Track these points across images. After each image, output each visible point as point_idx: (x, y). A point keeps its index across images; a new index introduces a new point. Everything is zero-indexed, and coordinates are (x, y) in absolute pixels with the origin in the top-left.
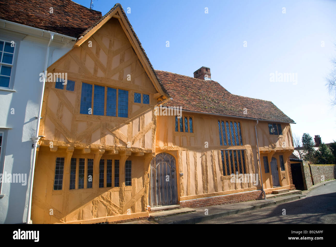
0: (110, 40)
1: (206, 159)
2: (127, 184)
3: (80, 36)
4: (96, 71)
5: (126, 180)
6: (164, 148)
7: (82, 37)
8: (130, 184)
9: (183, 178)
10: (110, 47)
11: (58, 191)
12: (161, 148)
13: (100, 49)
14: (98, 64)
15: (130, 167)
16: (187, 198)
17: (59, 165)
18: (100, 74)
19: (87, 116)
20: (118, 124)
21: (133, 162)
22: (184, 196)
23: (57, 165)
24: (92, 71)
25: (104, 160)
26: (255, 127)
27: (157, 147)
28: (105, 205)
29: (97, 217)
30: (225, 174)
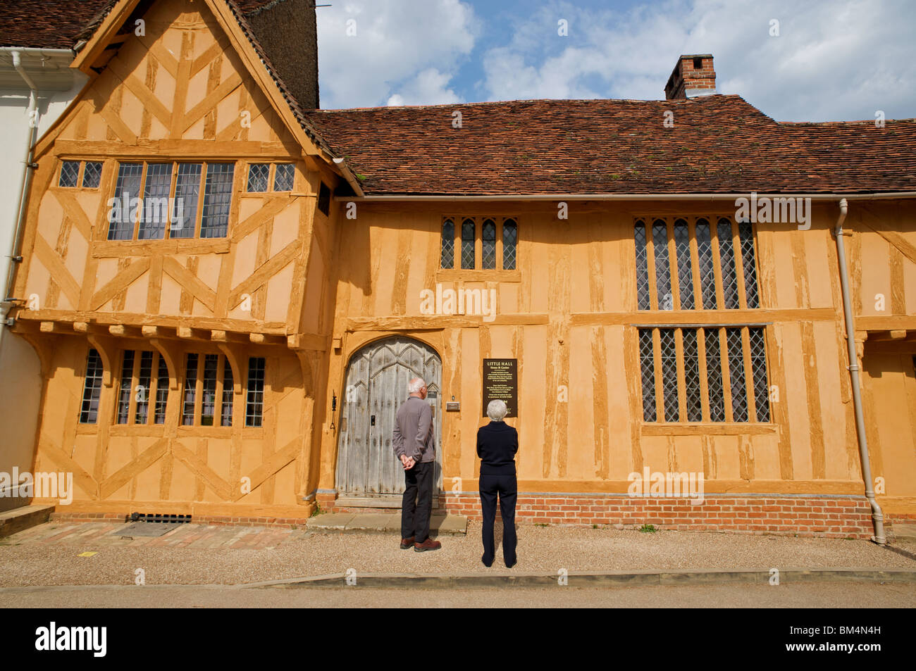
0: (185, 34)
1: (565, 359)
2: (250, 423)
4: (146, 128)
5: (250, 410)
7: (81, 42)
8: (258, 423)
9: (458, 418)
10: (183, 53)
11: (88, 426)
12: (383, 323)
13: (156, 67)
14: (151, 109)
15: (261, 375)
17: (93, 366)
18: (159, 131)
19: (119, 245)
20: (193, 259)
21: (268, 362)
23: (90, 366)
24: (137, 131)
25: (197, 355)
27: (369, 318)
30: (650, 416)
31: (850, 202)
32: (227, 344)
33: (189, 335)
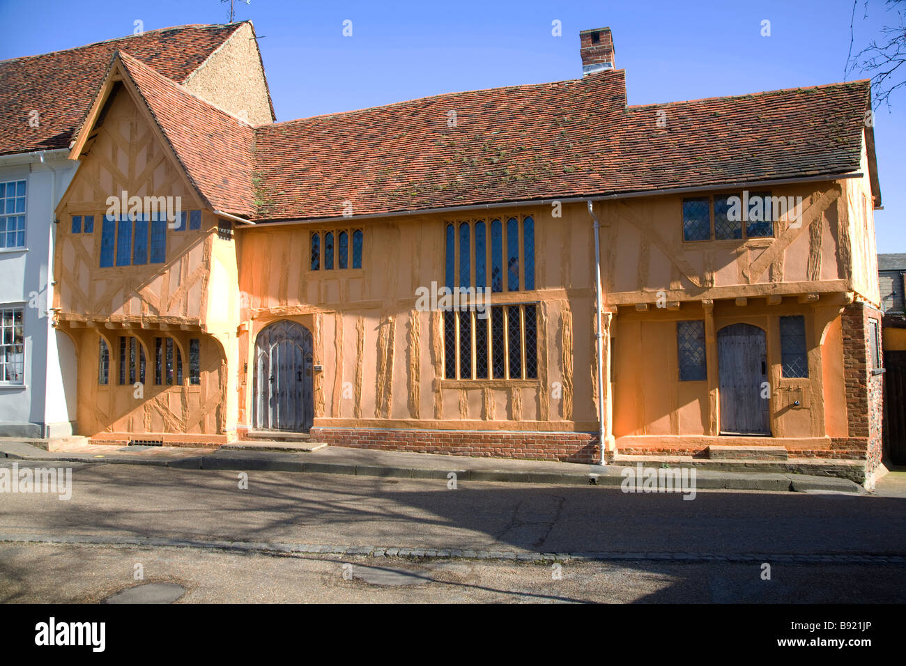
0: (132, 124)
1: (391, 333)
2: (193, 382)
3: (70, 143)
5: (192, 374)
6: (278, 311)
7: (73, 143)
8: (198, 382)
9: (322, 377)
10: (132, 137)
12: (274, 312)
13: (117, 149)
16: (330, 423)
22: (324, 418)
25: (161, 338)
26: (593, 223)
27: (264, 309)
28: (161, 415)
29: (151, 431)
30: (450, 373)
31: (594, 203)
32: (170, 332)
33: (148, 328)
